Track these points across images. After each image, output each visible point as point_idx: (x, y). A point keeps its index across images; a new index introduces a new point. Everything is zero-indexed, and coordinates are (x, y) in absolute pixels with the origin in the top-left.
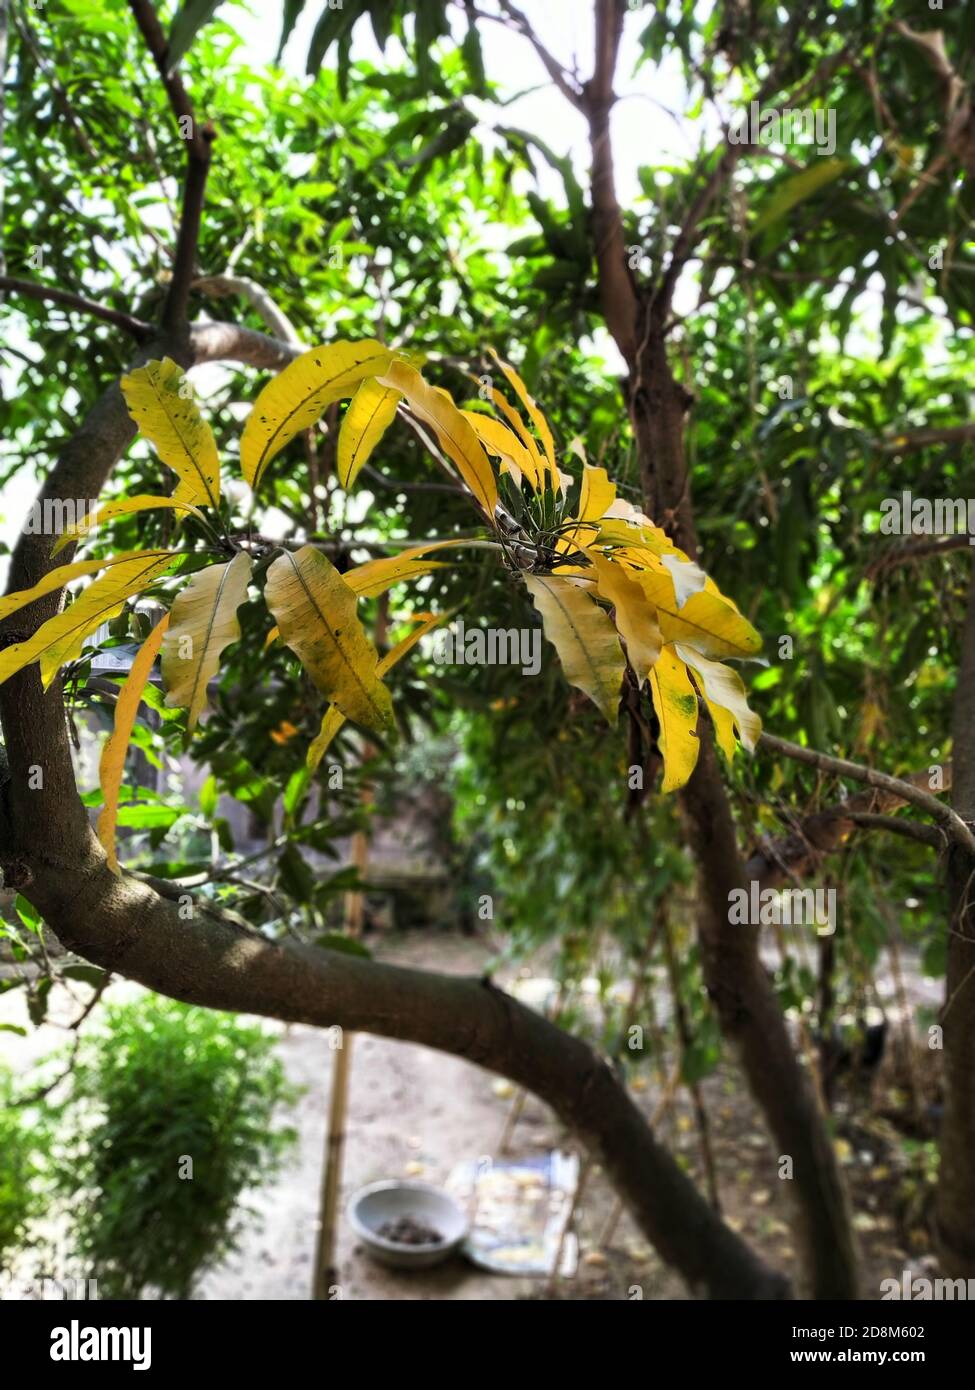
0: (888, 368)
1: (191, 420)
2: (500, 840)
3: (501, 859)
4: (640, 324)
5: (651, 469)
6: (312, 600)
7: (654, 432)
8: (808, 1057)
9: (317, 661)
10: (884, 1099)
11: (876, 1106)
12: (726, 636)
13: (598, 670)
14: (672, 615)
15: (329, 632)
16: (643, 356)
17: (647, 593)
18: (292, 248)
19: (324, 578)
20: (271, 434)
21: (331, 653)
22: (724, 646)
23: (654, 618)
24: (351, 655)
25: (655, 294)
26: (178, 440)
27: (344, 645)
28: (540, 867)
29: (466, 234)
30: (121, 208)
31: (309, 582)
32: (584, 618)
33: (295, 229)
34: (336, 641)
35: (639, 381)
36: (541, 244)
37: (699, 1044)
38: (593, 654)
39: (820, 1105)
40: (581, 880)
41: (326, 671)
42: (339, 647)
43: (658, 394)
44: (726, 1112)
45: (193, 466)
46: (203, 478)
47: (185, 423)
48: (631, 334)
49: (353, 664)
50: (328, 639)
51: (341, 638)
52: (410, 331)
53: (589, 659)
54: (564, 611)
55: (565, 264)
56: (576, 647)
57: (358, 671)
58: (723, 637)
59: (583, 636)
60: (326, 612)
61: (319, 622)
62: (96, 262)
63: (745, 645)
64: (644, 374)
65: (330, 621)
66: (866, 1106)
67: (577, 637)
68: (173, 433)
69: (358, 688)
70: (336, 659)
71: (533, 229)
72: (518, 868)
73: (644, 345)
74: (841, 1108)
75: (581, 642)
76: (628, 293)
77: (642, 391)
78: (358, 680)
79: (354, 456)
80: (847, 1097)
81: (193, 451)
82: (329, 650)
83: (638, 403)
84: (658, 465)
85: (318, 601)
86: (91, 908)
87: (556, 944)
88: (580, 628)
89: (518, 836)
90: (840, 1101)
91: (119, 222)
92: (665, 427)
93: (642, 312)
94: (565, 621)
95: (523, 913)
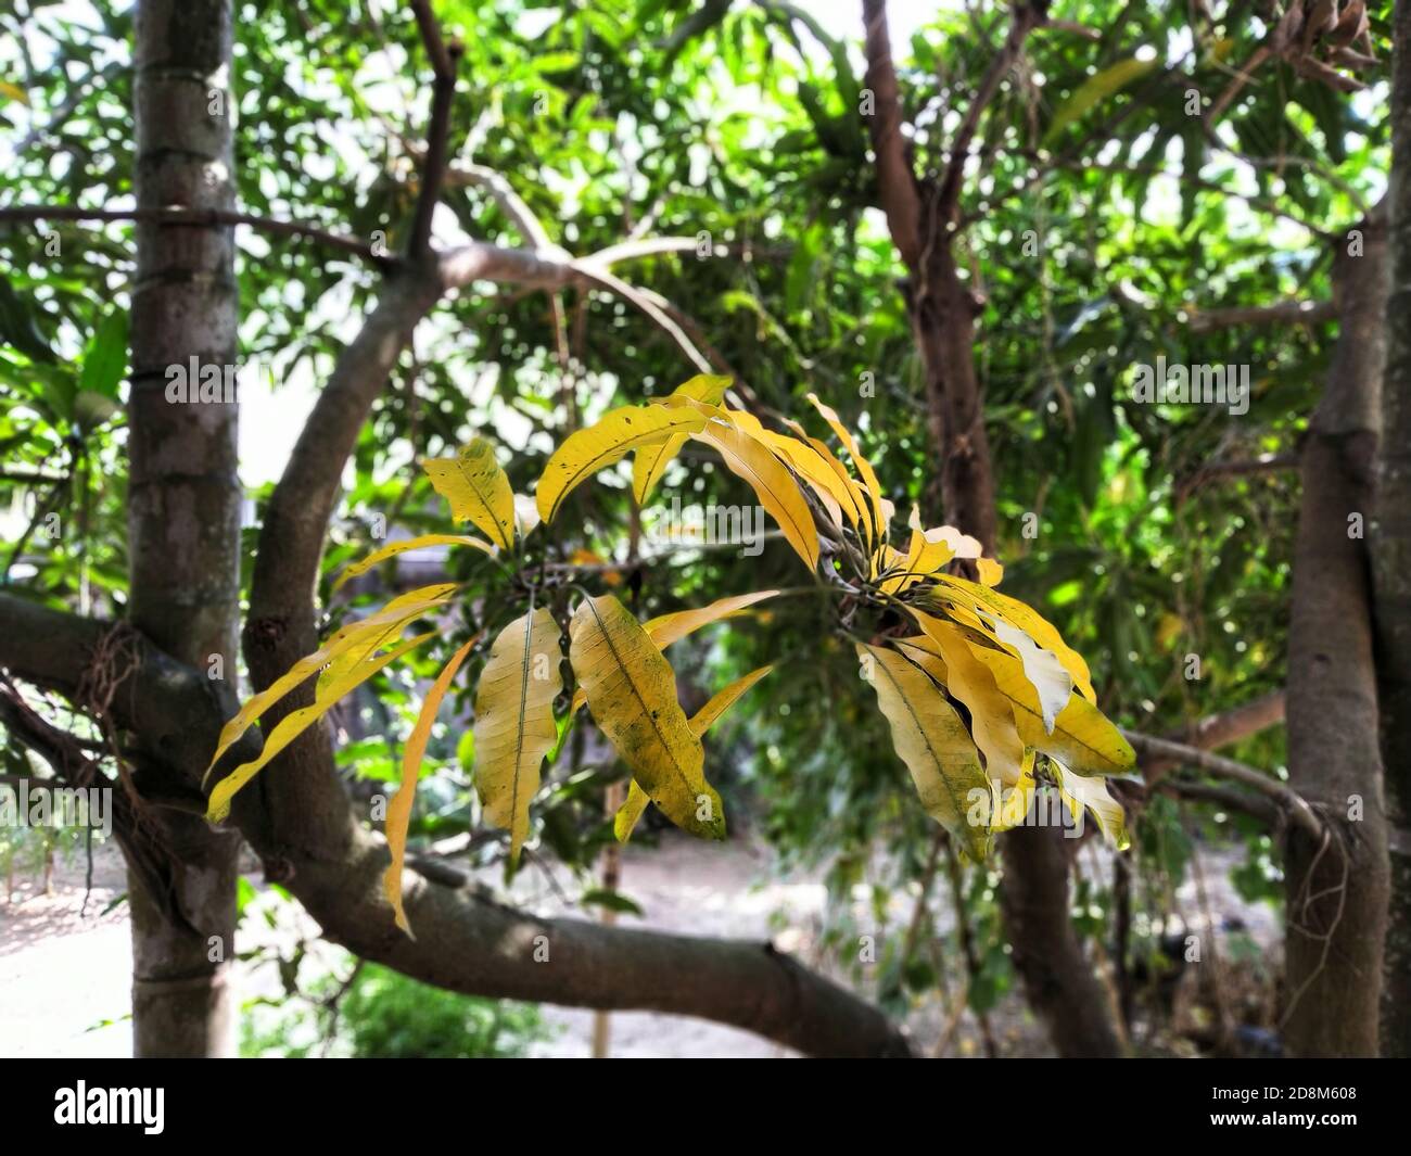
0: (1189, 234)
1: (489, 474)
2: (763, 748)
3: (765, 765)
4: (923, 226)
5: (940, 387)
6: (623, 669)
7: (944, 349)
8: (1103, 971)
9: (635, 749)
10: (1188, 1019)
11: (1178, 1024)
12: (1093, 744)
13: (958, 796)
14: (1029, 711)
15: (646, 712)
16: (929, 263)
17: (998, 678)
18: (533, 129)
19: (634, 641)
20: (571, 477)
21: (650, 739)
22: (1093, 757)
23: (1010, 716)
24: (672, 743)
25: (939, 193)
26: (475, 494)
27: (664, 730)
28: (808, 781)
29: (716, 98)
30: (348, 91)
31: (617, 644)
32: (933, 718)
33: (529, 104)
34: (654, 724)
35: (923, 290)
36: (812, 138)
37: (986, 973)
38: (951, 773)
39: (1117, 1028)
40: (856, 795)
41: (645, 762)
42: (657, 731)
43: (946, 303)
44: (1013, 1033)
45: (488, 513)
46: (497, 523)
47: (483, 478)
48: (914, 235)
49: (675, 755)
50: (646, 721)
51: (660, 721)
52: (659, 208)
53: (946, 780)
54: (910, 708)
55: (839, 161)
56: (929, 762)
57: (681, 765)
58: (1089, 745)
59: (936, 746)
60: (639, 684)
61: (633, 697)
62: (321, 147)
63: (1115, 757)
64: (931, 282)
65: (646, 698)
66: (1167, 1026)
67: (929, 748)
68: (470, 488)
69: (682, 785)
70: (656, 747)
71: (802, 121)
72: (784, 776)
73: (928, 250)
74: (1140, 1028)
75: (934, 755)
76: (909, 192)
77: (928, 300)
78: (682, 775)
79: (650, 473)
80: (1147, 1015)
81: (488, 502)
82: (647, 735)
83: (923, 316)
84: (948, 384)
85: (630, 670)
86: (357, 901)
87: (828, 865)
88: (932, 734)
89: (783, 743)
90: (1140, 1020)
91: (345, 106)
92: (954, 339)
93: (925, 213)
94: (914, 724)
95: (791, 827)
